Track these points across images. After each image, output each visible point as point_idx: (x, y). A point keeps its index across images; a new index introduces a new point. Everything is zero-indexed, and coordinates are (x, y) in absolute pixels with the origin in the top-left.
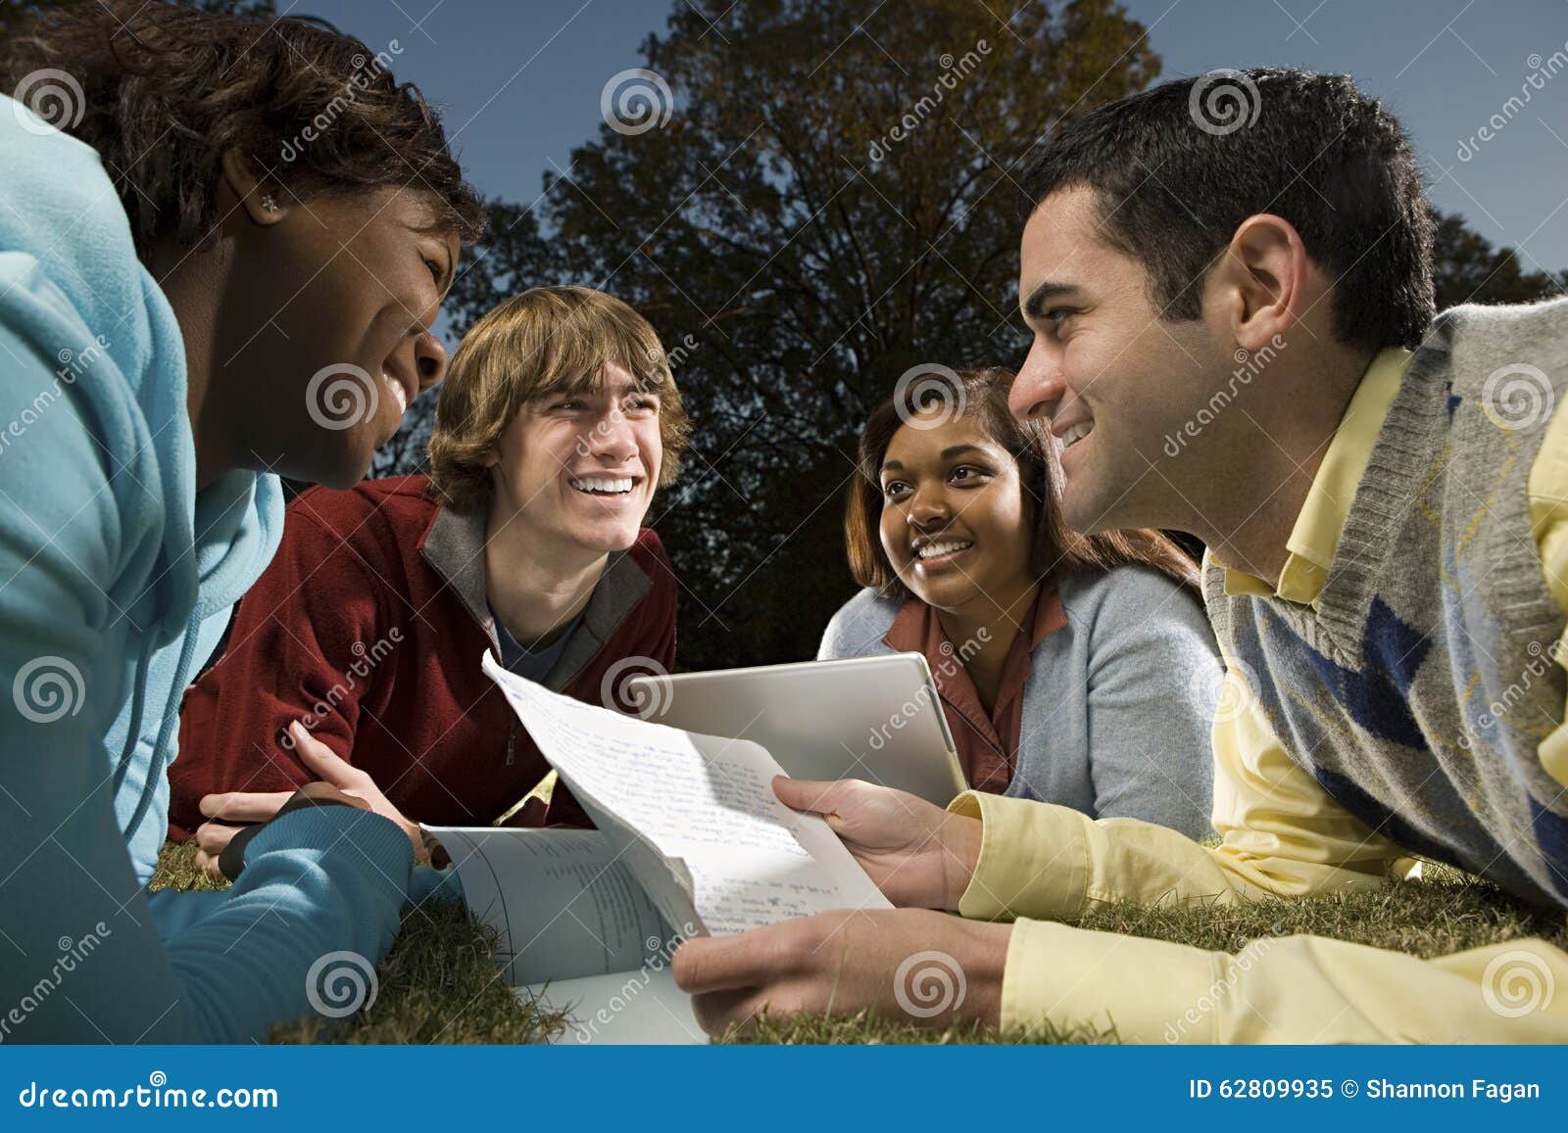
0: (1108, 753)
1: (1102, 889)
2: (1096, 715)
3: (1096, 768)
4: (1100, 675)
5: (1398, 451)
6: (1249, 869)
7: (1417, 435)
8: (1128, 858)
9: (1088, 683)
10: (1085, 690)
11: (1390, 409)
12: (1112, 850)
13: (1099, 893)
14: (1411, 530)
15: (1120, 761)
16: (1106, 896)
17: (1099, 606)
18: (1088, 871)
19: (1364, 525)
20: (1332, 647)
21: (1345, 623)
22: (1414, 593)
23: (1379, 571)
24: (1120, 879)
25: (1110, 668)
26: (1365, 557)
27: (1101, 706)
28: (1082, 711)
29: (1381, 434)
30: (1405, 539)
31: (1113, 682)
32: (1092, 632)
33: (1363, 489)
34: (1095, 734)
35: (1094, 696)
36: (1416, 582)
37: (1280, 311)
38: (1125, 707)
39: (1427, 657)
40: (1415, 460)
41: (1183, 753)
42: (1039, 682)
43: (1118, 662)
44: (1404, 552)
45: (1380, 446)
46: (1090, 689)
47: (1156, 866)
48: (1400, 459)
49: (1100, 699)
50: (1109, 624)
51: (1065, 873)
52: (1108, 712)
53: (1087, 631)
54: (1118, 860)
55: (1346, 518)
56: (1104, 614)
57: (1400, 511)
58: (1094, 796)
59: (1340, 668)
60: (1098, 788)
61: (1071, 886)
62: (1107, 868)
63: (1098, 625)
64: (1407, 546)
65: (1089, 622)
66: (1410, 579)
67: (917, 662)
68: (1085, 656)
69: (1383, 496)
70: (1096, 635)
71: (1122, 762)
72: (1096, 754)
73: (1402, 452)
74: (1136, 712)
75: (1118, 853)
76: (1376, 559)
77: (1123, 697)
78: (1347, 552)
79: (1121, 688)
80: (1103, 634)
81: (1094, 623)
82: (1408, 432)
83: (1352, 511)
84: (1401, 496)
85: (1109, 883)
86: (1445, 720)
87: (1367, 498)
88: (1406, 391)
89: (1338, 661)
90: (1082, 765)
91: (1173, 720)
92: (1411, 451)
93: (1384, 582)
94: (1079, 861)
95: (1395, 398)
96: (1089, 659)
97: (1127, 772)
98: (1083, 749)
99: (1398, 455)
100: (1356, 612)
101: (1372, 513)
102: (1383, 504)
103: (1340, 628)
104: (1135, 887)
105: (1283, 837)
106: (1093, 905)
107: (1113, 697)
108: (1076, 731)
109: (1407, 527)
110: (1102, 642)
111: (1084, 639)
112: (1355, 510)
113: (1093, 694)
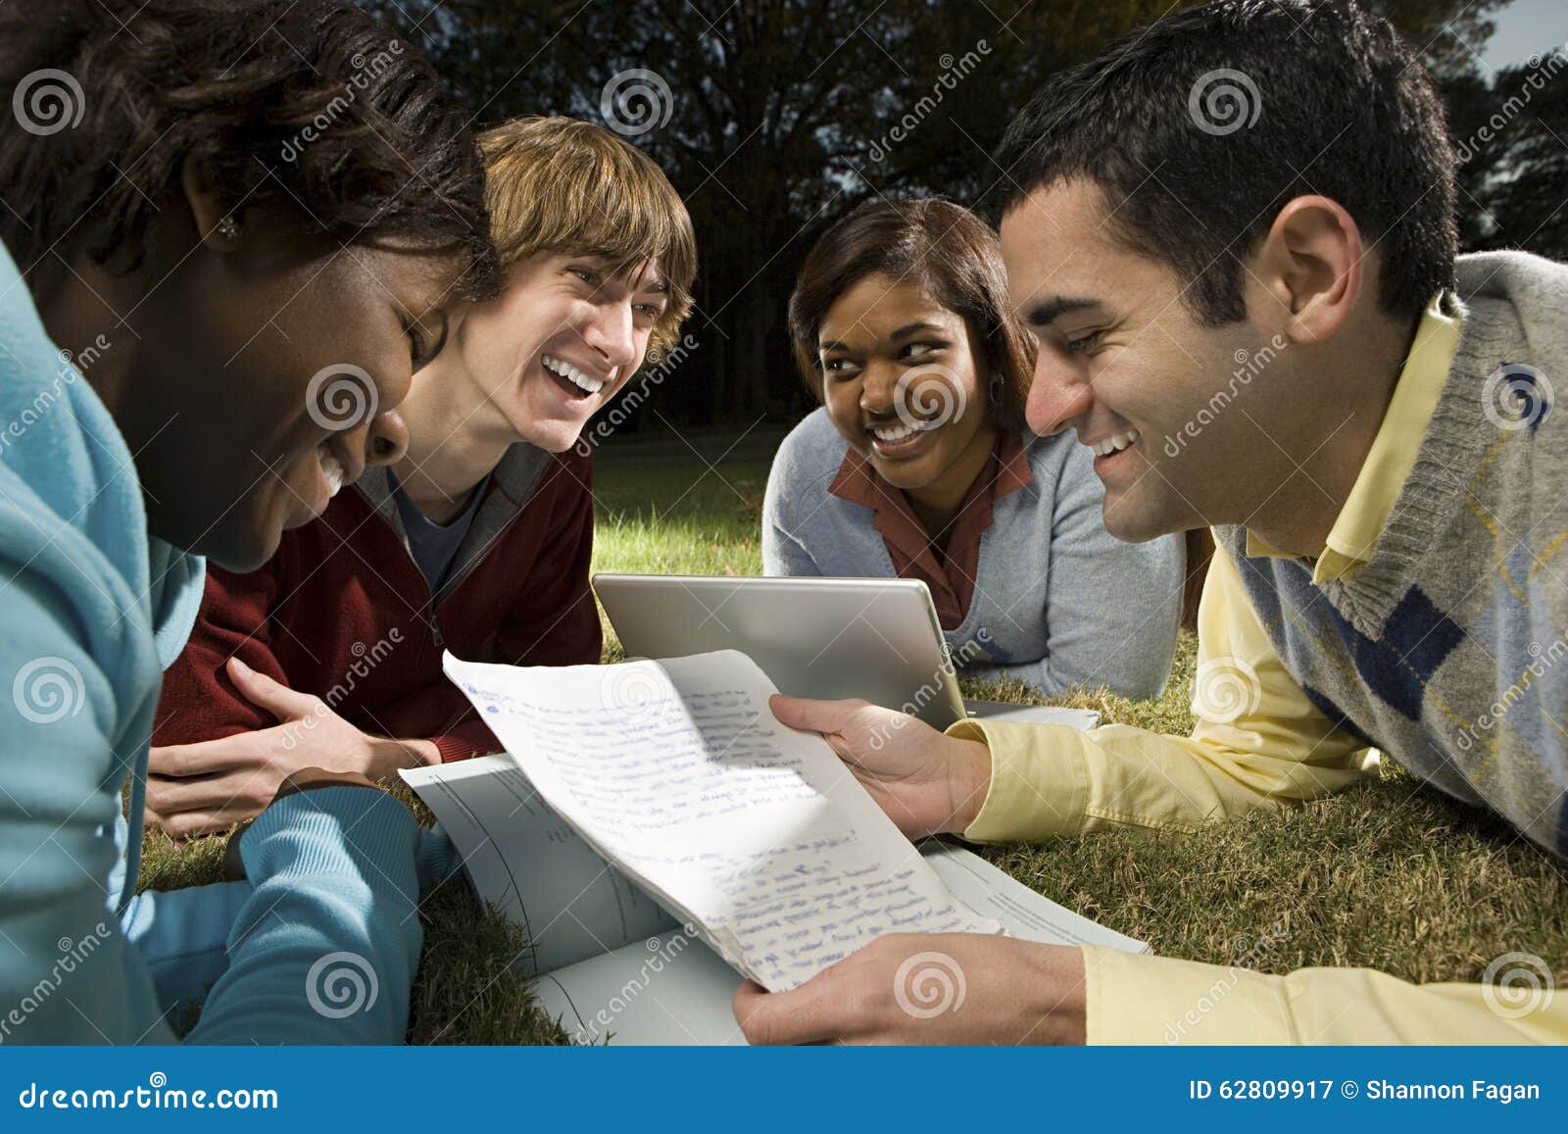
0: (1068, 598)
1: (1101, 807)
2: (1057, 562)
3: (1052, 612)
4: (1065, 524)
5: (1448, 445)
6: (1227, 762)
7: (1468, 425)
8: (1124, 776)
9: (1053, 530)
10: (1049, 539)
11: (1439, 398)
12: (1109, 769)
13: (1097, 811)
14: (1457, 526)
15: (1079, 606)
16: (1104, 812)
17: (1068, 455)
18: (1086, 791)
19: (1408, 520)
20: (1354, 612)
21: (1374, 600)
22: (1455, 586)
23: (1421, 563)
24: (1117, 795)
25: (1075, 517)
26: (1408, 550)
27: (1062, 553)
28: (1045, 559)
29: (1430, 426)
30: (1451, 536)
31: (1079, 531)
32: (1059, 481)
33: (1411, 486)
34: (1055, 580)
35: (1057, 544)
36: (1458, 576)
37: (1336, 299)
38: (1090, 556)
39: (1459, 644)
40: (1465, 454)
41: (1141, 599)
42: (1000, 531)
43: (1084, 512)
44: (1448, 547)
45: (1431, 441)
46: (1053, 537)
47: (1149, 780)
48: (1450, 453)
49: (1063, 547)
50: (1077, 474)
51: (1066, 796)
52: (1072, 560)
53: (1054, 481)
54: (1115, 779)
55: (1391, 515)
56: (1071, 464)
57: (1446, 509)
58: (1048, 636)
59: (1356, 631)
60: (1053, 629)
61: (1072, 807)
62: (1105, 787)
63: (1065, 476)
64: (1453, 541)
65: (1056, 472)
66: (1452, 573)
67: (917, 589)
68: (1051, 506)
69: (1430, 492)
70: (1063, 485)
71: (1082, 609)
72: (1054, 599)
73: (1452, 445)
74: (1098, 561)
75: (1116, 770)
76: (1417, 552)
77: (1087, 547)
78: (1388, 545)
79: (1088, 538)
80: (1071, 483)
81: (1061, 473)
82: (1459, 422)
83: (1396, 507)
84: (1449, 491)
85: (1107, 799)
86: (1466, 703)
87: (1415, 495)
88: (1457, 377)
89: (1357, 626)
90: (1039, 608)
91: (1134, 568)
92: (1461, 443)
93: (1424, 574)
94: (1078, 783)
95: (1444, 383)
96: (1054, 511)
97: (1086, 618)
98: (1042, 595)
99: (1447, 449)
100: (1388, 594)
101: (1420, 510)
102: (1430, 500)
103: (1368, 603)
104: (1129, 801)
105: (1265, 735)
106: (1090, 824)
107: (1077, 547)
108: (1037, 579)
109: (1454, 524)
110: (1069, 492)
111: (1051, 489)
112: (1400, 506)
113: (1057, 542)
